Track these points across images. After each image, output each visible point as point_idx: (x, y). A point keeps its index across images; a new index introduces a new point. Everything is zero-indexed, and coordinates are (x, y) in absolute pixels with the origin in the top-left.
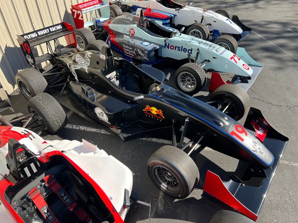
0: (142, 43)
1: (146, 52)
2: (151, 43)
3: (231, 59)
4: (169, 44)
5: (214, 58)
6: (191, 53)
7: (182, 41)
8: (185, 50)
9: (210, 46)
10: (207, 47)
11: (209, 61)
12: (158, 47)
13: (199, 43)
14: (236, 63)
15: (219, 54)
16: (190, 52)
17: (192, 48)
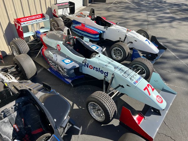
0: (63, 61)
1: (65, 70)
2: (72, 60)
3: (145, 90)
4: (88, 64)
5: (127, 85)
6: (107, 76)
7: (100, 63)
8: (102, 72)
9: (125, 73)
10: (122, 73)
11: (123, 87)
12: (77, 66)
13: (115, 68)
14: (150, 94)
15: (132, 82)
16: (106, 74)
17: (108, 72)
